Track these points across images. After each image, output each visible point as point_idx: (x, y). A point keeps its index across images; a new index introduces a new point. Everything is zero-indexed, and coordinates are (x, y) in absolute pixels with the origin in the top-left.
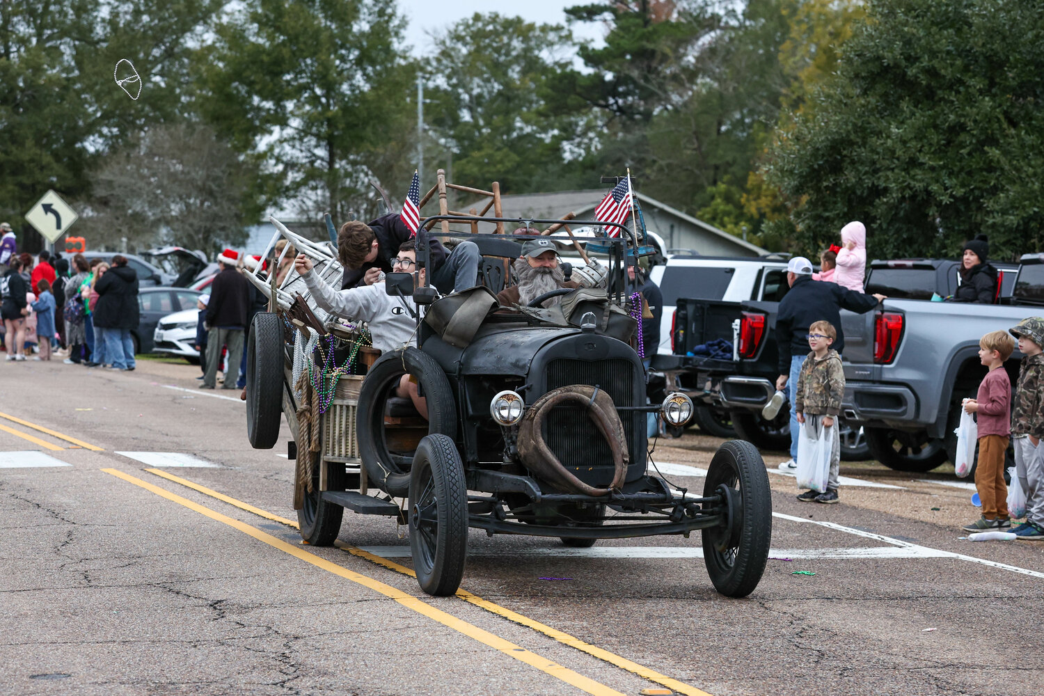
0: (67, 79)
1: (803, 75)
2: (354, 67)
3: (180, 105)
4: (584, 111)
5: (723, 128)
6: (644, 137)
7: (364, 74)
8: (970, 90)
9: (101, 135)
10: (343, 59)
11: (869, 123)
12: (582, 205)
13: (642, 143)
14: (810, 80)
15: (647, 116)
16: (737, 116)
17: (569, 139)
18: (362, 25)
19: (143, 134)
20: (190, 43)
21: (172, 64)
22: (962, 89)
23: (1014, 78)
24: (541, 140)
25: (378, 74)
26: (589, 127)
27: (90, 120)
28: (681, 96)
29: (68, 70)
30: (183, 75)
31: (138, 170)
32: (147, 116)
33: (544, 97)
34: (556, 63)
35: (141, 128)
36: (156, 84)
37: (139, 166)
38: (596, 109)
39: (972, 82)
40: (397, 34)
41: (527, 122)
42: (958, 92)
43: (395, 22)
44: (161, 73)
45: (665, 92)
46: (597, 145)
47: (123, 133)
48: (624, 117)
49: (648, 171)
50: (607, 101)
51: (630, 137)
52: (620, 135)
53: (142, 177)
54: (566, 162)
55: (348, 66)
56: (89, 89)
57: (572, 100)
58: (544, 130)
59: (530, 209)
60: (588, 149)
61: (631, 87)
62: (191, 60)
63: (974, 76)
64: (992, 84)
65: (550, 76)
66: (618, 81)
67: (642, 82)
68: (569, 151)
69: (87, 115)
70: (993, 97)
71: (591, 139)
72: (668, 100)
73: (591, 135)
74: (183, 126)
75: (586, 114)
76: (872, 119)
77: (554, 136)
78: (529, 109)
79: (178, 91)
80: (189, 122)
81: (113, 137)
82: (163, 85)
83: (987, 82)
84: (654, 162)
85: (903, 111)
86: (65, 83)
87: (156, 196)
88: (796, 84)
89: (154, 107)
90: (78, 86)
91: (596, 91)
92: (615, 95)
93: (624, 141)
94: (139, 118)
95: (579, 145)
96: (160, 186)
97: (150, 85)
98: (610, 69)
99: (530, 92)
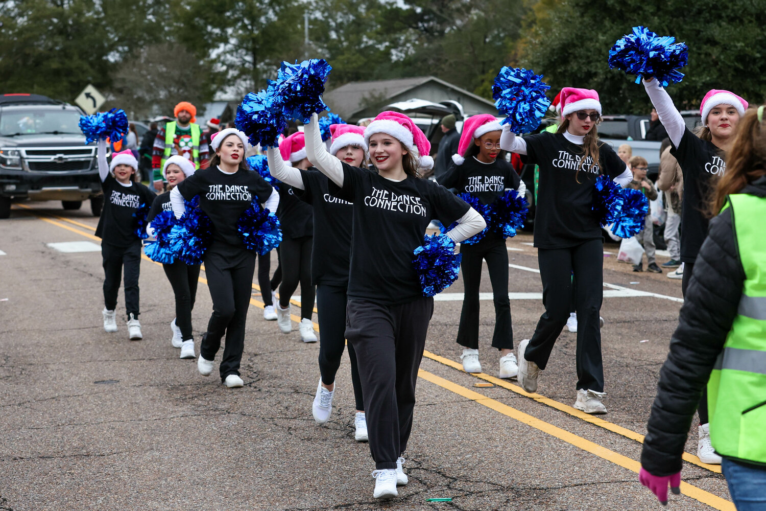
0: (98, 19)
1: (534, 7)
2: (268, 7)
3: (164, 33)
4: (404, 31)
5: (487, 40)
6: (440, 46)
7: (275, 11)
8: (646, 13)
9: (118, 51)
11: (585, 33)
12: (405, 86)
13: (439, 50)
14: (539, 10)
15: (442, 33)
16: (496, 32)
17: (395, 47)
19: (142, 50)
21: (160, 8)
22: (641, 12)
23: (671, 6)
24: (378, 49)
25: (281, 10)
26: (407, 41)
27: (111, 43)
28: (462, 21)
29: (97, 13)
30: (165, 14)
31: (140, 71)
32: (145, 39)
33: (381, 23)
34: (387, 3)
35: (141, 47)
36: (150, 20)
37: (141, 69)
38: (411, 30)
39: (647, 8)
41: (370, 38)
42: (639, 14)
44: (153, 14)
45: (453, 18)
46: (412, 51)
47: (130, 50)
48: (428, 34)
49: (443, 66)
50: (417, 24)
51: (431, 46)
52: (426, 45)
53: (143, 76)
54: (393, 62)
55: (264, 6)
56: (110, 24)
57: (397, 24)
58: (380, 42)
59: (374, 90)
60: (406, 54)
61: (432, 16)
62: (171, 6)
63: (648, 4)
64: (659, 9)
65: (384, 10)
66: (425, 12)
67: (438, 13)
68: (395, 55)
69: (108, 40)
70: (659, 17)
71: (408, 48)
72: (454, 24)
73: (408, 45)
74: (166, 45)
75: (405, 33)
76: (587, 31)
77: (386, 47)
78: (371, 30)
79: (163, 24)
80: (169, 42)
81: (125, 52)
82: (154, 20)
83: (655, 8)
84: (447, 60)
85: (605, 26)
86: (96, 21)
87: (151, 87)
88: (530, 13)
89: (150, 34)
90: (104, 23)
91: (410, 19)
92: (423, 21)
93: (428, 49)
94: (140, 40)
95: (401, 51)
96: (153, 81)
97: (146, 21)
98: (419, 6)
99: (372, 20)
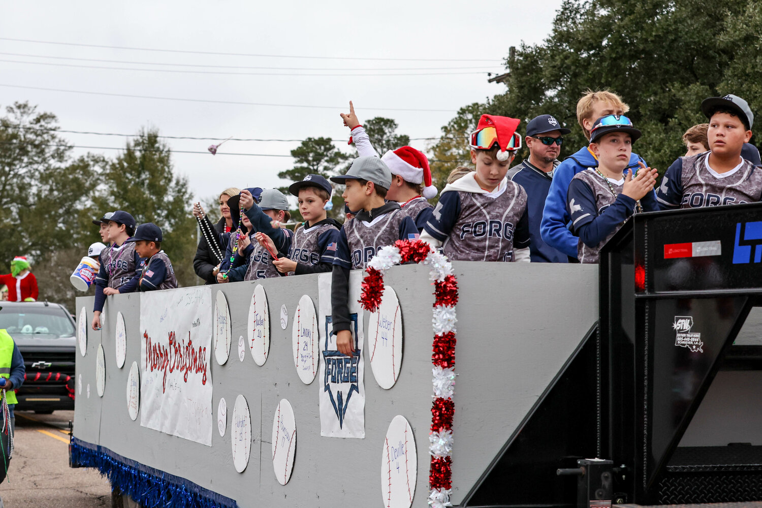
0: (14, 225)
2: (164, 220)
3: (72, 240)
7: (170, 223)
9: (32, 255)
10: (159, 215)
18: (169, 198)
19: (53, 254)
20: (79, 206)
21: (69, 217)
25: (176, 223)
27: (26, 247)
29: (15, 220)
30: (74, 223)
31: (50, 273)
32: (55, 245)
35: (52, 251)
36: (60, 228)
37: (51, 272)
40: (187, 202)
43: (187, 196)
44: (63, 222)
47: (42, 254)
53: (52, 277)
55: (161, 219)
56: (26, 230)
62: (79, 216)
69: (23, 244)
74: (74, 250)
79: (72, 232)
80: (77, 248)
81: (38, 256)
82: (64, 228)
86: (13, 227)
87: (59, 287)
89: (60, 240)
90: (20, 229)
94: (51, 246)
96: (62, 282)
97: (57, 229)
